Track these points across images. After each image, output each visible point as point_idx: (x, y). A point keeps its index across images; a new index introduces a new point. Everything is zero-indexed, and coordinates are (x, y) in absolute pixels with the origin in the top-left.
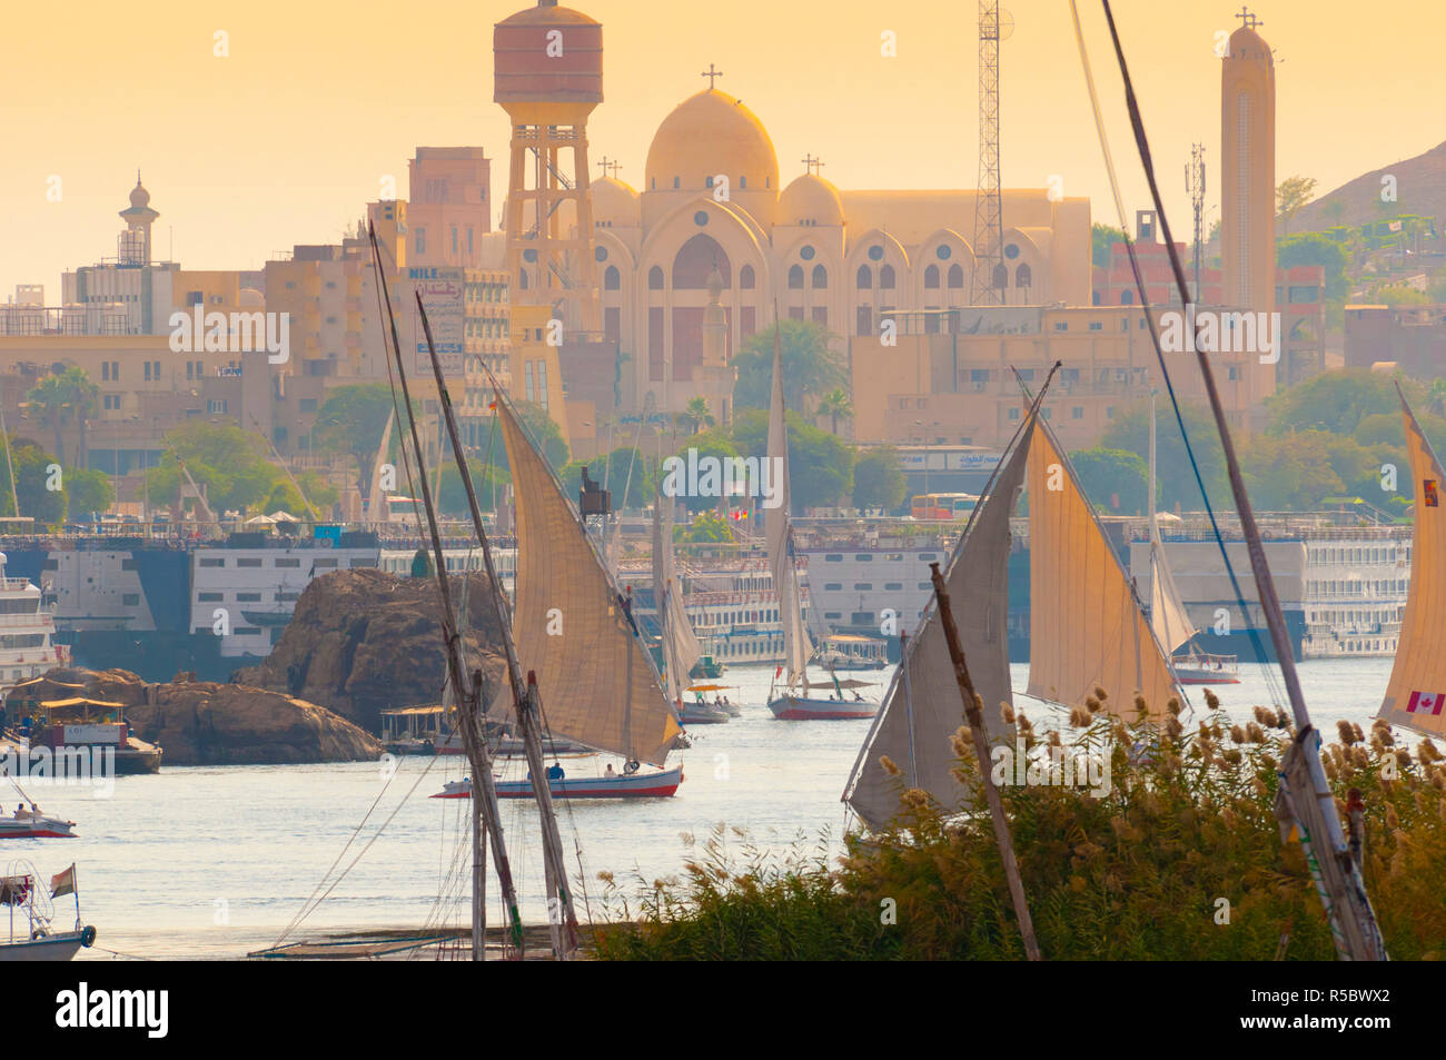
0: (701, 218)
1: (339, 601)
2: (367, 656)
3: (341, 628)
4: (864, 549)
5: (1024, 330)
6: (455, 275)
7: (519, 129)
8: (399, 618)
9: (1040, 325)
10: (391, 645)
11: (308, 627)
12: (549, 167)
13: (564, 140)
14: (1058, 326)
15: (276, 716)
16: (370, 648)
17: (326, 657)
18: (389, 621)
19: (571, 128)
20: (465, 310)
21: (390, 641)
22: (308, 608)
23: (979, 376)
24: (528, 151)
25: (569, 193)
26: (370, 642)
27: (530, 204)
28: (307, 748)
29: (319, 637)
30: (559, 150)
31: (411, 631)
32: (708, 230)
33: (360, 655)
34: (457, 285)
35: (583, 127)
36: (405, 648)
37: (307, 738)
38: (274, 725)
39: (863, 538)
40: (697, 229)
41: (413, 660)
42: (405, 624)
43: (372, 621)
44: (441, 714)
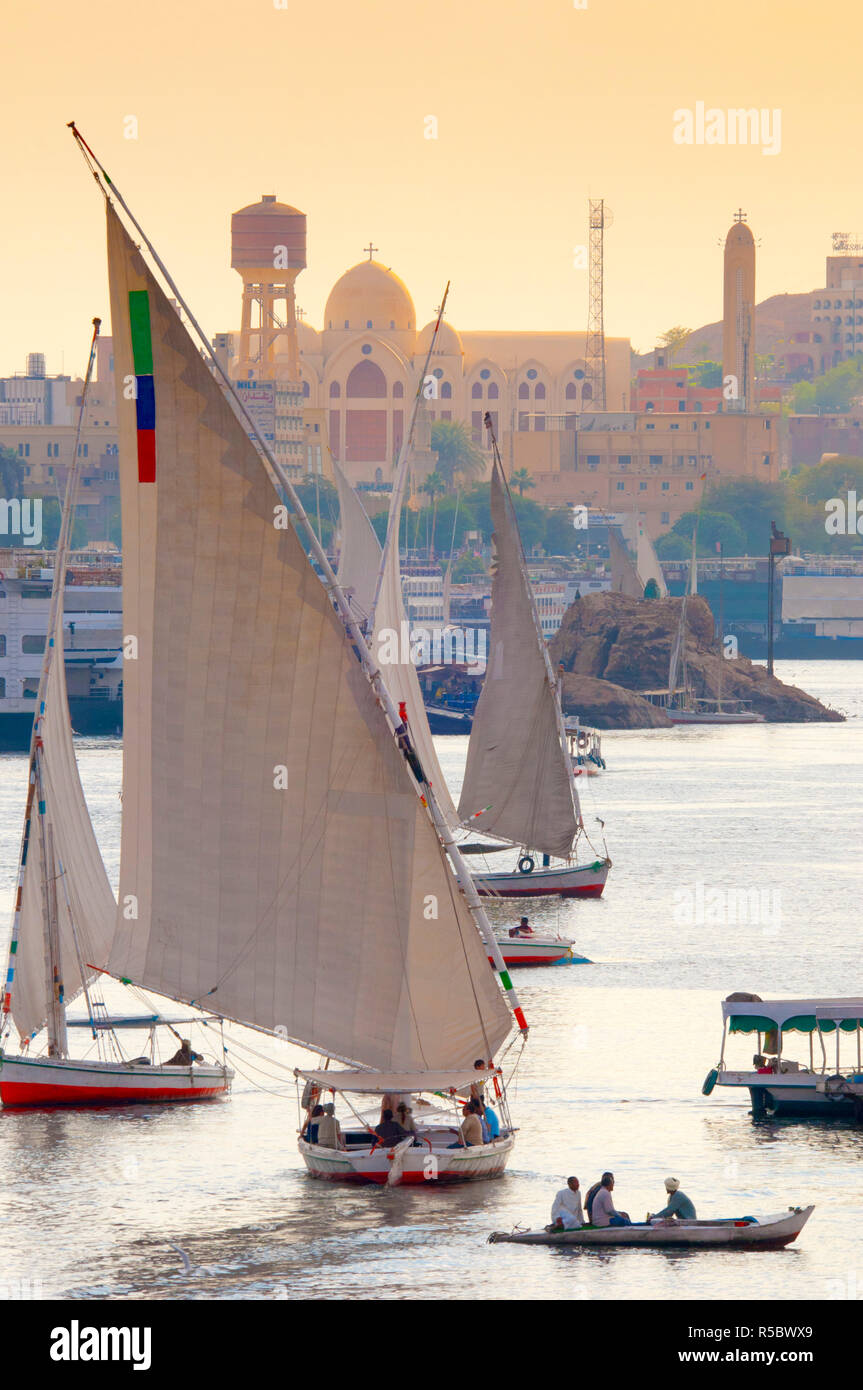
0: (367, 349)
1: (598, 614)
2: (620, 653)
3: (600, 633)
4: (595, 579)
5: (624, 428)
6: (269, 386)
7: (248, 286)
8: (642, 626)
9: (635, 425)
10: (636, 646)
11: (574, 632)
12: (268, 312)
13: (280, 294)
14: (648, 426)
15: (599, 695)
16: (622, 647)
17: (589, 652)
18: (635, 628)
19: (284, 286)
20: (275, 411)
21: (636, 643)
22: (575, 619)
23: (594, 460)
24: (254, 301)
25: (281, 330)
26: (621, 644)
27: (255, 339)
28: (620, 718)
29: (582, 639)
30: (275, 301)
31: (652, 636)
32: (372, 357)
33: (615, 652)
34: (270, 393)
35: (292, 285)
36: (647, 648)
37: (621, 711)
38: (598, 702)
39: (594, 572)
40: (364, 357)
41: (652, 656)
42: (647, 631)
43: (623, 628)
44: (667, 695)
